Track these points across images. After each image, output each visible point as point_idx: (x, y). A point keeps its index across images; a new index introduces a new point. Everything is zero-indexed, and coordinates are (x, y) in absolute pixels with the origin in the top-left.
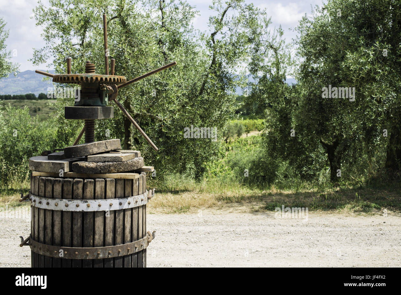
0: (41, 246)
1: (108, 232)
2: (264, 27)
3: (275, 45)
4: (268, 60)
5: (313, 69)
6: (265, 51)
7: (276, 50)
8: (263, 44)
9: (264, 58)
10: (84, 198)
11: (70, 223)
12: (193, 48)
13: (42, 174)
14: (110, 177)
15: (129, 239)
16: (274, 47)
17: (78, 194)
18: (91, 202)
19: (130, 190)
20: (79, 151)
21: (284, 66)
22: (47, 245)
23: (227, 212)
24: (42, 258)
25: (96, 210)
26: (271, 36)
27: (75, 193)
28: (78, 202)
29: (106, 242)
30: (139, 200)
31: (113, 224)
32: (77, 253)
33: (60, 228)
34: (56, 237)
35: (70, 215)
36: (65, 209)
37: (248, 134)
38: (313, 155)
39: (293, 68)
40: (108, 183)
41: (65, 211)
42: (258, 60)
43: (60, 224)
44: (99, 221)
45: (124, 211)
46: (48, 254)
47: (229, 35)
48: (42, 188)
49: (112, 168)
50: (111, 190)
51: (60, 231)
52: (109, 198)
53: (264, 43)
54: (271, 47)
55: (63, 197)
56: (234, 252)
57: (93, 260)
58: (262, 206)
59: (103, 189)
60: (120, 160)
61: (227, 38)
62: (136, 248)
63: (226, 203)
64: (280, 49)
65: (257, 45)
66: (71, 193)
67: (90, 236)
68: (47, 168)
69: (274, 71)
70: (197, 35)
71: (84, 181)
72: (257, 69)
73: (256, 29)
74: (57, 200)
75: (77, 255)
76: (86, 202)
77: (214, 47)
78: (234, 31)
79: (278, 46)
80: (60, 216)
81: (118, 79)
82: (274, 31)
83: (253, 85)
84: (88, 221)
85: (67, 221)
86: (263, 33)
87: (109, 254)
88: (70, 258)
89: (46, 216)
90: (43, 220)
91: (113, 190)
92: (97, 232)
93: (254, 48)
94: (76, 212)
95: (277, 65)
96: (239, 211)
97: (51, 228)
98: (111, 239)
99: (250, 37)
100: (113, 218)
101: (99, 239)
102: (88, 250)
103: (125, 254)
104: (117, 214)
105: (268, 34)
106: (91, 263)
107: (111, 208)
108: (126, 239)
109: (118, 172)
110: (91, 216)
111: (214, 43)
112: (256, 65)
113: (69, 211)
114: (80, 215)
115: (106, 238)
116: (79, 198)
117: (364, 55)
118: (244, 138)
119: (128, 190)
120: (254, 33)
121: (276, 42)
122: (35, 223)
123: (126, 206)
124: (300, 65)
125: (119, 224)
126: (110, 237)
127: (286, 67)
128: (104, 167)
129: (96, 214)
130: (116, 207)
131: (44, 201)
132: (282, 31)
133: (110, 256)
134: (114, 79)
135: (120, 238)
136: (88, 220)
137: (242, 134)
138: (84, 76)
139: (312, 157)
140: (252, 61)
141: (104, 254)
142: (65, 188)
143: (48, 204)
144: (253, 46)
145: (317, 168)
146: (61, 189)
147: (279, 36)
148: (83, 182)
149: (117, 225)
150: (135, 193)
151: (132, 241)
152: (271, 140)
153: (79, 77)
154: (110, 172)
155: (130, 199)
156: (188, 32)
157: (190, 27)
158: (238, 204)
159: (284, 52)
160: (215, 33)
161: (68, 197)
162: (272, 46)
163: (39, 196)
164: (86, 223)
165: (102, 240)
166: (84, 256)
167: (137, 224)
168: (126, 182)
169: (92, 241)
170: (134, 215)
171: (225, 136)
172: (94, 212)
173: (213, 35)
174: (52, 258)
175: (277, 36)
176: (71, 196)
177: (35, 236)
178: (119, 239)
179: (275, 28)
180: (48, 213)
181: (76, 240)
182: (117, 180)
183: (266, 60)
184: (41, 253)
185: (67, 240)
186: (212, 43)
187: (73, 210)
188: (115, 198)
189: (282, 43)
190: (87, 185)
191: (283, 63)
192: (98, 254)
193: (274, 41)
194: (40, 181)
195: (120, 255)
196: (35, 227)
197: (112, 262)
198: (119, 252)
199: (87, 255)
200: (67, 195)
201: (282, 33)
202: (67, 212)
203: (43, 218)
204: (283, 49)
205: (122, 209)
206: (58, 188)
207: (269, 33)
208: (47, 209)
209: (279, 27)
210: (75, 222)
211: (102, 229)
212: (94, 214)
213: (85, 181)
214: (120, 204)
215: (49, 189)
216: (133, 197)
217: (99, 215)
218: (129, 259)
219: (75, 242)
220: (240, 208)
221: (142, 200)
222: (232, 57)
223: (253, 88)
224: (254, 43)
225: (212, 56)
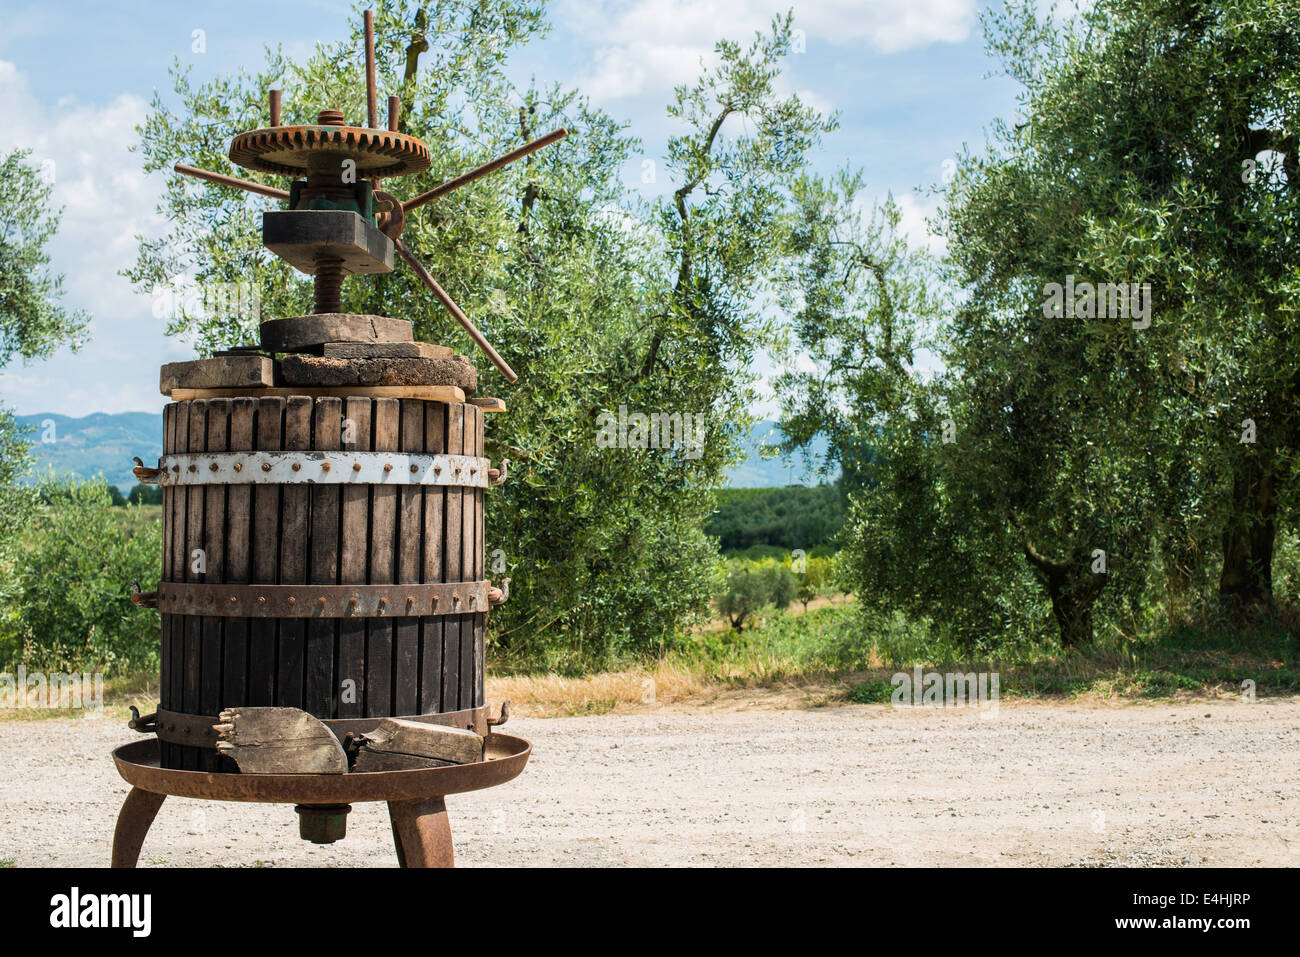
0: (193, 590)
1: (380, 545)
2: (841, 201)
3: (876, 254)
4: (857, 303)
5: (995, 322)
6: (845, 273)
7: (879, 272)
8: (840, 253)
9: (845, 294)
10: (313, 447)
11: (275, 517)
12: (622, 251)
13: (199, 392)
14: (386, 393)
15: (436, 571)
16: (875, 262)
17: (298, 435)
18: (331, 457)
19: (441, 437)
20: (301, 328)
21: (907, 318)
22: (209, 586)
23: (730, 709)
24: (196, 625)
25: (346, 481)
26: (864, 229)
27: (290, 434)
28: (299, 457)
29: (373, 572)
30: (466, 471)
31: (393, 523)
32: (292, 599)
33: (247, 533)
34: (236, 558)
35: (275, 494)
36: (260, 478)
37: (810, 604)
38: (1004, 601)
39: (934, 323)
40: (381, 409)
41: (261, 484)
42: (825, 300)
43: (247, 523)
44: (355, 511)
45: (424, 489)
46: (211, 610)
47: (731, 196)
48: (200, 429)
49: (391, 371)
50: (387, 429)
51: (247, 542)
52: (382, 451)
53: (842, 250)
54: (866, 261)
55: (255, 447)
56: (748, 775)
57: (337, 621)
58: (835, 692)
59: (365, 423)
60: (412, 354)
61: (723, 203)
62: (456, 600)
63: (728, 690)
64: (893, 268)
65: (822, 256)
66: (278, 432)
67: (329, 552)
68: (213, 376)
69: (877, 334)
70: (634, 210)
71: (315, 400)
72: (824, 331)
73: (817, 205)
74: (239, 455)
75: (292, 605)
76: (321, 457)
77: (685, 229)
78: (745, 182)
79: (886, 260)
80: (247, 500)
81: (407, 143)
82: (874, 213)
83: (811, 380)
84: (325, 510)
85: (267, 511)
86: (839, 217)
87: (382, 604)
88: (273, 615)
89: (209, 506)
90: (200, 517)
91: (395, 428)
92: (349, 543)
93: (812, 267)
94: (292, 486)
95: (885, 314)
96: (768, 707)
97: (220, 536)
98: (387, 566)
99: (798, 231)
100: (393, 507)
101: (354, 561)
102: (324, 592)
103: (425, 611)
104: (404, 496)
105: (854, 219)
106: (332, 628)
107: (387, 476)
108: (427, 569)
109: (407, 383)
110: (334, 496)
111: (684, 216)
112: (819, 318)
113: (273, 484)
114: (302, 494)
115: (374, 561)
116: (301, 446)
117: (1139, 224)
118: (795, 615)
119: (435, 435)
120: (812, 217)
121: (879, 245)
122: (177, 532)
123: (427, 478)
124: (956, 312)
125: (410, 525)
126: (383, 560)
127: (912, 322)
128: (369, 366)
129: (346, 491)
130: (401, 475)
131: (203, 463)
132: (896, 209)
133: (383, 612)
134: (398, 142)
135: (412, 564)
136: (327, 510)
137: (791, 603)
138: (315, 131)
139: (1003, 609)
140: (808, 305)
141: (368, 605)
142: (263, 421)
143: (214, 468)
144: (808, 258)
145: (1018, 641)
146: (251, 424)
147: (887, 227)
148: (311, 404)
149: (404, 528)
150: (453, 447)
151: (444, 581)
152: (870, 555)
153: (304, 132)
154: (385, 381)
155: (439, 460)
156: (607, 198)
157: (611, 183)
158: (763, 690)
159: (904, 276)
160: (687, 190)
161: (271, 444)
162: (866, 258)
163: (189, 451)
164: (320, 516)
165: (363, 566)
166: (313, 609)
167: (458, 536)
168: (430, 412)
169: (334, 567)
170: (450, 509)
171: (736, 611)
172: (341, 487)
173: (682, 194)
174: (224, 619)
175: (881, 228)
176: (278, 443)
177: (176, 568)
178: (409, 567)
179: (875, 203)
180: (215, 493)
181: (292, 563)
182: (403, 403)
183: (851, 300)
184: (192, 612)
185: (266, 566)
186: (678, 219)
187: (284, 480)
188: (400, 450)
189: (900, 248)
190: (323, 411)
191: (903, 308)
192: (352, 604)
193: (874, 244)
194: (194, 409)
195: (411, 614)
196: (176, 543)
197: (389, 630)
198: (409, 604)
199: (321, 606)
200: (268, 438)
201: (896, 216)
202: (268, 486)
203: (201, 510)
204: (900, 267)
205: (417, 485)
206: (243, 423)
207: (858, 219)
208: (211, 485)
209: (886, 199)
210: (288, 512)
211: (363, 534)
212: (342, 491)
213: (319, 400)
214: (414, 469)
215: (219, 426)
216: (448, 457)
217: (355, 493)
218: (436, 629)
219: (288, 571)
220: (769, 700)
221: (473, 472)
222: (738, 260)
223: (810, 390)
224: (811, 251)
225: (680, 257)
